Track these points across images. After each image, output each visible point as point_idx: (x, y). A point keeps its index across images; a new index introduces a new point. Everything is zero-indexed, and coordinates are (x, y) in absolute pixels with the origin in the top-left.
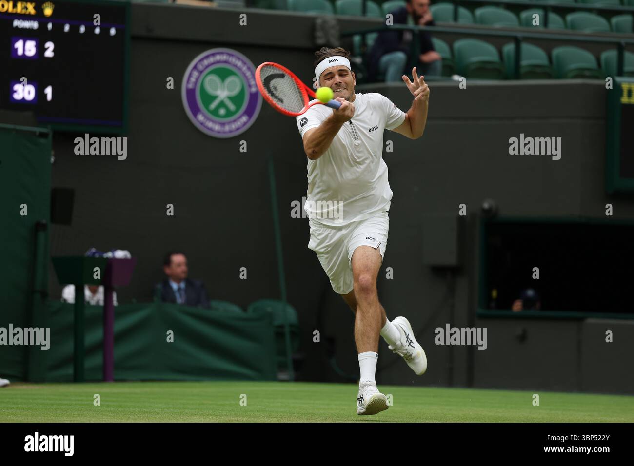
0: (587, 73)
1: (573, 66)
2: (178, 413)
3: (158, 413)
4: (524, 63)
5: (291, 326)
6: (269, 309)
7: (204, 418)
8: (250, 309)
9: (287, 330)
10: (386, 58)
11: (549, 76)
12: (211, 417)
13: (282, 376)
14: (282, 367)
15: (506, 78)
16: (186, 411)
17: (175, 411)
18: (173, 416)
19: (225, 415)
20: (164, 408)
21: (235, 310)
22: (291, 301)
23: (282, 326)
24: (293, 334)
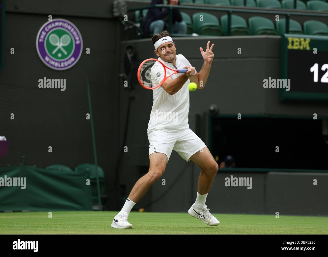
0: (269, 32)
1: (261, 28)
2: (34, 229)
3: (22, 230)
4: (233, 26)
5: (100, 178)
6: (88, 169)
7: (49, 232)
8: (76, 169)
9: (98, 181)
10: (153, 24)
11: (247, 34)
12: (53, 232)
13: (95, 208)
14: (95, 202)
15: (223, 35)
16: (39, 228)
17: (32, 229)
18: (31, 231)
19: (61, 230)
20: (26, 227)
21: (67, 170)
22: (100, 165)
23: (95, 179)
24: (101, 183)
